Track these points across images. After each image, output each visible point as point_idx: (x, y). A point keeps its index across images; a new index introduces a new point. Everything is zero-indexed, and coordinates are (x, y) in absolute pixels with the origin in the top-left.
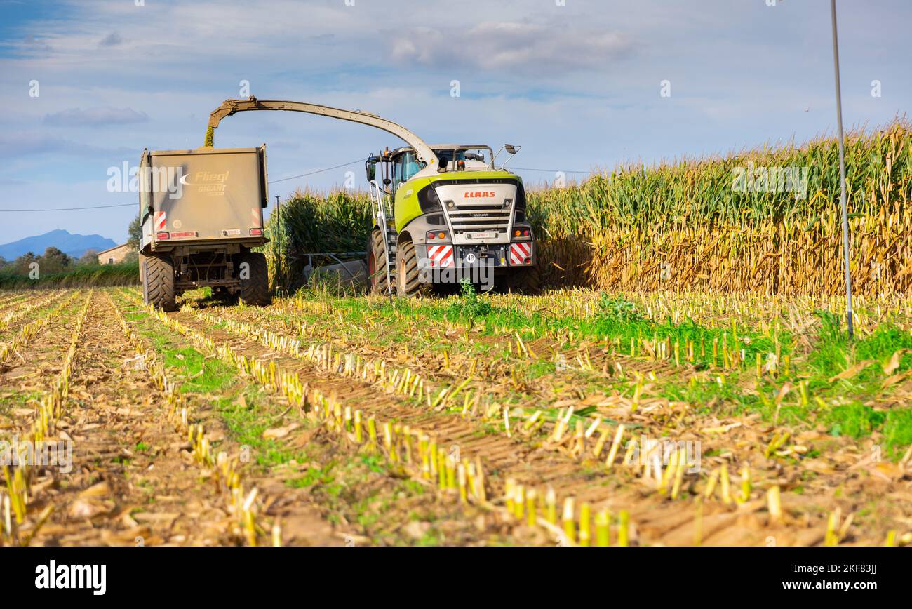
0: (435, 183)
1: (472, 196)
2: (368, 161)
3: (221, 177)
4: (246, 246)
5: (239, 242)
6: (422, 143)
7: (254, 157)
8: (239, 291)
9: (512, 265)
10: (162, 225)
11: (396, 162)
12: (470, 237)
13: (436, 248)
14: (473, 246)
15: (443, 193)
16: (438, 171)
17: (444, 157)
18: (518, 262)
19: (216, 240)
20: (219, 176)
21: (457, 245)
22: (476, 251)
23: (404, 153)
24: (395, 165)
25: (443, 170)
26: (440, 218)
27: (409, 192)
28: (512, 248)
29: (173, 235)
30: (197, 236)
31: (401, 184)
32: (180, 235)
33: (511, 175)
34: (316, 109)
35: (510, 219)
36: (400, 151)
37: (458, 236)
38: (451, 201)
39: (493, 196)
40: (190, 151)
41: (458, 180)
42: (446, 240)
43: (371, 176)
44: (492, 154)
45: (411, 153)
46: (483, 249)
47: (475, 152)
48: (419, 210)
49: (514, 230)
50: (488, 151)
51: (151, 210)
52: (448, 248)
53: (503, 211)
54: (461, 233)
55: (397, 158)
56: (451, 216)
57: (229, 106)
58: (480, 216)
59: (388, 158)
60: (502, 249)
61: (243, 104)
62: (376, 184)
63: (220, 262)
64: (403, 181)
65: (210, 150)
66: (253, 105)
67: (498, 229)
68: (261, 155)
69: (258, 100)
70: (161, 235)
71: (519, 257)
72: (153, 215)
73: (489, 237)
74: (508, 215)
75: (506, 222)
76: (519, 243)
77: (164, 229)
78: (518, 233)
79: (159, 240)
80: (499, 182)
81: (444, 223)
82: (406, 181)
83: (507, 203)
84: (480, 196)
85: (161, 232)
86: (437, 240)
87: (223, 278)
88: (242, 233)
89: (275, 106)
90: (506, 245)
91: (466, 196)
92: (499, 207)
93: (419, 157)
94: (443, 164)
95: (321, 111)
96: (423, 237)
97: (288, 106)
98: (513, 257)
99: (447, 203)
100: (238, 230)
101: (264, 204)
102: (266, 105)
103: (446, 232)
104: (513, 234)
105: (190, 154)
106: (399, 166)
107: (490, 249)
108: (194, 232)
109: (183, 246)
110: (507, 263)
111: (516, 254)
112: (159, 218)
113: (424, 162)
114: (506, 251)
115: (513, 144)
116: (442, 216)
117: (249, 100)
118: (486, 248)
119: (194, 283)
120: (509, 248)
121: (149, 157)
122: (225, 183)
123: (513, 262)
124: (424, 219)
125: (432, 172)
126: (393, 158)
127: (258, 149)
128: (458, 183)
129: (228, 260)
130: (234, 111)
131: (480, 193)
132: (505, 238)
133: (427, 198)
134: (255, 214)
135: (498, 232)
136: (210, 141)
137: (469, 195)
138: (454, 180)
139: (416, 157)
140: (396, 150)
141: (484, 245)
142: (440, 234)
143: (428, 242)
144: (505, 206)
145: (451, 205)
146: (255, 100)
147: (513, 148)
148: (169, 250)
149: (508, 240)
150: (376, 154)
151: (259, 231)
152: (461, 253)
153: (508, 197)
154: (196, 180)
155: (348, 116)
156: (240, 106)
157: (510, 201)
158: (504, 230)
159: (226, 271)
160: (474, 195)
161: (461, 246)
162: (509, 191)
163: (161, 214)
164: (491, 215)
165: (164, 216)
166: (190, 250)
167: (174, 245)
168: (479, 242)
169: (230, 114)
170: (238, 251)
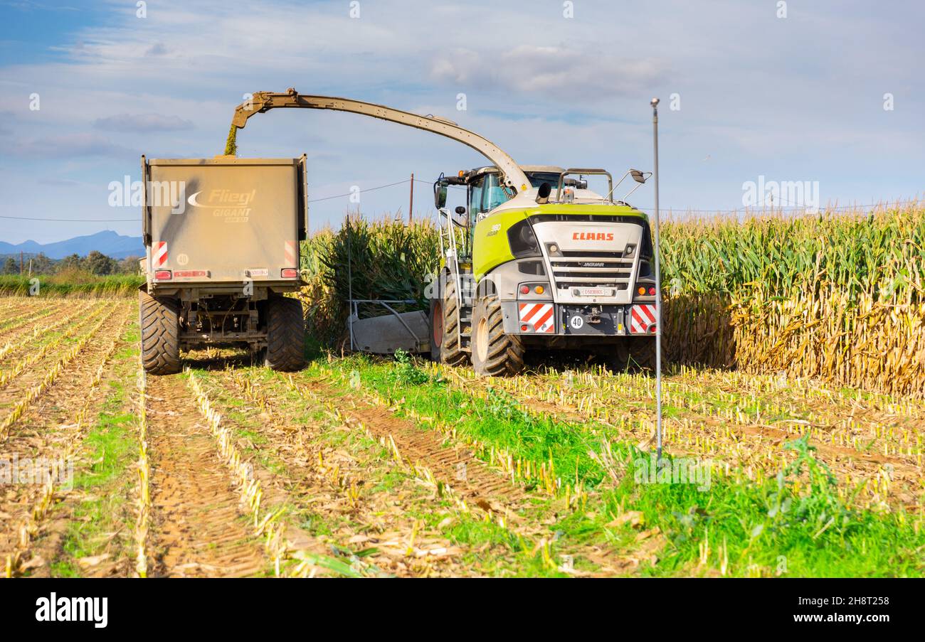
0: (533, 217)
1: (582, 238)
2: (438, 183)
3: (245, 198)
4: (276, 291)
5: (267, 285)
6: (511, 163)
7: (291, 171)
8: (265, 348)
9: (632, 334)
10: (162, 259)
11: (474, 185)
12: (577, 294)
13: (530, 307)
14: (581, 306)
15: (543, 232)
16: (537, 201)
17: (544, 183)
18: (640, 331)
19: (236, 282)
20: (242, 196)
21: (559, 304)
22: (585, 313)
23: (485, 174)
24: (472, 189)
25: (543, 200)
26: (538, 266)
27: (495, 228)
28: (633, 311)
29: (176, 274)
30: (209, 275)
31: (481, 215)
32: (185, 274)
33: (634, 211)
34: (375, 111)
35: (633, 271)
36: (482, 171)
37: (562, 291)
38: (554, 244)
39: (611, 239)
40: (204, 160)
41: (564, 216)
42: (545, 296)
43: (441, 202)
44: (610, 181)
45: (496, 174)
46: (595, 310)
47: (576, 177)
48: (507, 253)
49: (637, 286)
50: (606, 178)
51: (149, 239)
52: (548, 307)
53: (623, 260)
54: (566, 288)
55: (475, 180)
56: (552, 264)
57: (261, 101)
58: (593, 265)
59: (464, 179)
60: (620, 311)
61: (280, 99)
62: (448, 213)
63: (241, 310)
64: (483, 211)
65: (230, 159)
66: (292, 100)
67: (616, 284)
68: (299, 170)
69: (299, 94)
70: (161, 274)
71: (643, 325)
72: (151, 245)
73: (604, 295)
74: (630, 265)
75: (628, 275)
76: (643, 304)
77: (165, 266)
78: (642, 290)
79: (157, 281)
80: (620, 221)
81: (543, 273)
82: (486, 211)
83: (629, 250)
84: (593, 238)
85: (160, 270)
86: (532, 295)
87: (245, 330)
88: (270, 274)
89: (322, 103)
90: (626, 306)
91: (575, 238)
92: (618, 255)
93: (506, 181)
94: (544, 193)
95: (382, 113)
96: (513, 290)
97: (339, 104)
98: (635, 323)
99: (549, 246)
100: (266, 271)
101: (301, 234)
102: (310, 101)
103: (545, 286)
104: (636, 293)
105: (203, 164)
106: (478, 192)
107: (603, 312)
108: (206, 271)
109: (191, 289)
110: (627, 331)
111: (639, 319)
112: (157, 250)
113: (513, 188)
114: (625, 314)
115: (641, 170)
116: (540, 263)
117: (287, 93)
118: (599, 309)
119: (205, 336)
120: (630, 310)
121: (148, 168)
122: (249, 206)
123: (634, 329)
124: (515, 265)
125: (526, 202)
126: (469, 181)
127: (295, 160)
128: (565, 220)
129: (252, 308)
130: (267, 107)
131: (593, 235)
132: (625, 297)
133: (520, 238)
134: (290, 249)
135: (615, 288)
136: (232, 149)
137: (579, 236)
138: (559, 216)
139: (502, 180)
140: (476, 170)
141: (597, 306)
142: (537, 287)
143: (521, 297)
144: (627, 253)
145: (553, 248)
146: (295, 93)
147: (641, 175)
148: (173, 293)
149: (629, 301)
150: (449, 174)
151: (293, 271)
152: (565, 315)
153: (631, 242)
154: (210, 200)
155: (416, 121)
156: (276, 101)
157: (633, 246)
158: (624, 286)
159: (249, 322)
160: (585, 237)
161: (565, 305)
162: (631, 234)
163: (161, 246)
164: (607, 265)
165: (164, 248)
166: (201, 294)
167: (178, 286)
168: (590, 301)
169: (262, 111)
170: (265, 297)
